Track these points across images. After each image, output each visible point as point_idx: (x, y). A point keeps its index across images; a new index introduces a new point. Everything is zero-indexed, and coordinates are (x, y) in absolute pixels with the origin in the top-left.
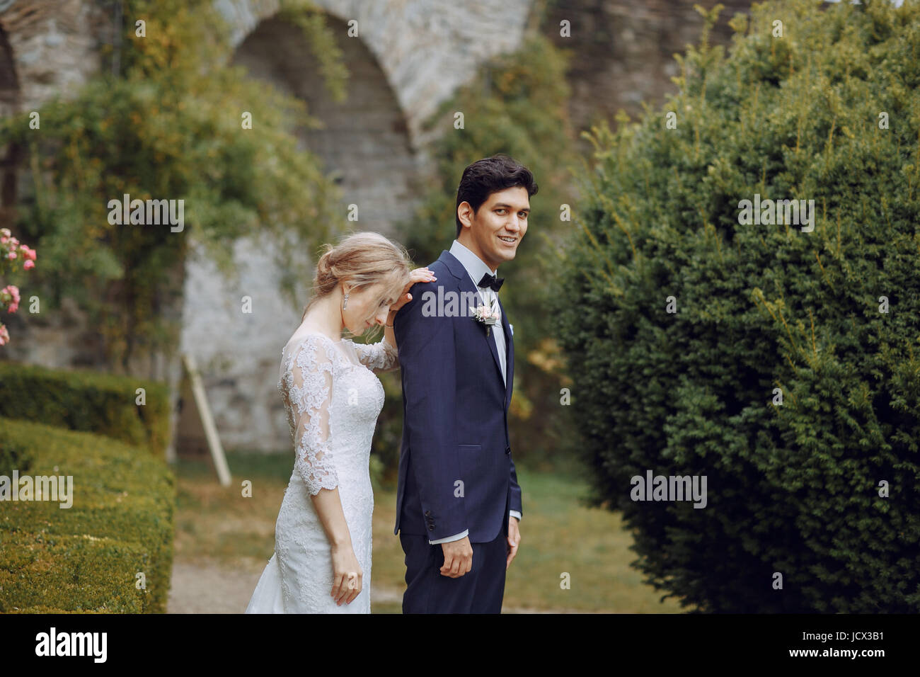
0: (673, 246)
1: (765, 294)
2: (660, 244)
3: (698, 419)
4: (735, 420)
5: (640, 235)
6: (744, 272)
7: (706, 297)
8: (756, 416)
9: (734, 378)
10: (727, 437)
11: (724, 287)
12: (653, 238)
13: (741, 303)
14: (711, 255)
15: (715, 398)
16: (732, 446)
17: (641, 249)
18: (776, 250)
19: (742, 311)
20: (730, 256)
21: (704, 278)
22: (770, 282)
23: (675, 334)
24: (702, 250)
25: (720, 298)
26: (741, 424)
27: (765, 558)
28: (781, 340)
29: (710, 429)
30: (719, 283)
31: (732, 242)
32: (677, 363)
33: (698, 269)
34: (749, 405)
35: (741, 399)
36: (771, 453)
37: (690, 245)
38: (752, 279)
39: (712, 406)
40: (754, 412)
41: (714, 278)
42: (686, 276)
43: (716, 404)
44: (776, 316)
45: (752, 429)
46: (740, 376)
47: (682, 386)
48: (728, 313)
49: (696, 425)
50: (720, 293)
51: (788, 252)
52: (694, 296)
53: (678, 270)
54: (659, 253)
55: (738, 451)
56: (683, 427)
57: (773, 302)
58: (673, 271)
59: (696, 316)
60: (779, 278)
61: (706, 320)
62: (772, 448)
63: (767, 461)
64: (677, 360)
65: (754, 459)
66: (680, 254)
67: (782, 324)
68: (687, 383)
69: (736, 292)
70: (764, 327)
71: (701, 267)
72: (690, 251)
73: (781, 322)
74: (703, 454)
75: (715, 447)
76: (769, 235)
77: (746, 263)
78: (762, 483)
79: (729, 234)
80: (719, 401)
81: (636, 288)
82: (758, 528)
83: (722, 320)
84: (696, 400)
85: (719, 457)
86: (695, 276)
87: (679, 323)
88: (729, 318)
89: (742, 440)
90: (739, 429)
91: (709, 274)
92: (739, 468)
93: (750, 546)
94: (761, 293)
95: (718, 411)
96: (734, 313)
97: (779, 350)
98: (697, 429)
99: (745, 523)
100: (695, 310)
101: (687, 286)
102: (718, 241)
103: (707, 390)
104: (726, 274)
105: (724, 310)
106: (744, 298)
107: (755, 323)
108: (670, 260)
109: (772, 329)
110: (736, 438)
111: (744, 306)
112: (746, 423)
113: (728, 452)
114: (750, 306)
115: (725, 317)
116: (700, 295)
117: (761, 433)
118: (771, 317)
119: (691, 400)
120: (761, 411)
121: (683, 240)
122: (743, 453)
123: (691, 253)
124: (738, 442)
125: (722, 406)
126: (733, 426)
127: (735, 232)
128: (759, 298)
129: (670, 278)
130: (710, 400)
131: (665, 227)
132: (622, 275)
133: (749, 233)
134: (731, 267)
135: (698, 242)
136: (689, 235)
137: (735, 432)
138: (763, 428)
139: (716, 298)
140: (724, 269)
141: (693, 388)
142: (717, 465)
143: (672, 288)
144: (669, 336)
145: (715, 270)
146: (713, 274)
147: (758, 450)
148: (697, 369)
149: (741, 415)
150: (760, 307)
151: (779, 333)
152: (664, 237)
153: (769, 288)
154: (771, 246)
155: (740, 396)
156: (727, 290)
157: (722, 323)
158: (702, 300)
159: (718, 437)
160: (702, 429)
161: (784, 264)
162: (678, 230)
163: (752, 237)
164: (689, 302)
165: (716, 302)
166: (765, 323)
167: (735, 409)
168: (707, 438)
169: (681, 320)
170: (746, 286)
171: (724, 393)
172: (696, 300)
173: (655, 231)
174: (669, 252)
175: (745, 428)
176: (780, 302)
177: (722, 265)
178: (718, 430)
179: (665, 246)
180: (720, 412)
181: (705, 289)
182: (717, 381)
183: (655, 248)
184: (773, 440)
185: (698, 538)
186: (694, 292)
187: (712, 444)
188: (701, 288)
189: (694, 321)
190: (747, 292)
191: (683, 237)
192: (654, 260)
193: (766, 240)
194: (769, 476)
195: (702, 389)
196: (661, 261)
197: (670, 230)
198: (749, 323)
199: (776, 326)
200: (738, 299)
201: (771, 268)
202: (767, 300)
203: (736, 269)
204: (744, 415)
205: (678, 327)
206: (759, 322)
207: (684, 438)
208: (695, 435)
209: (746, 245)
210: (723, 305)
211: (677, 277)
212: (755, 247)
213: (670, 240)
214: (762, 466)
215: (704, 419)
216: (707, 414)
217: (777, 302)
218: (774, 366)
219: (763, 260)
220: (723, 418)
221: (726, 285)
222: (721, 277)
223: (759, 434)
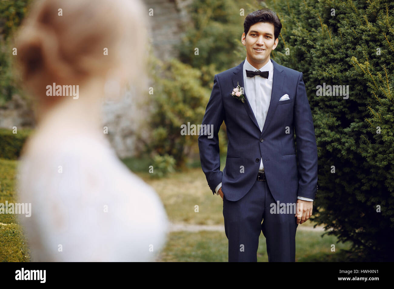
0: (305, 38)
1: (358, 60)
2: (298, 38)
3: (327, 131)
4: (346, 130)
5: (287, 34)
6: (345, 49)
7: (326, 65)
8: (358, 127)
9: (345, 107)
10: (343, 140)
11: (335, 58)
12: (294, 35)
13: (345, 66)
14: (326, 41)
15: (335, 119)
16: (346, 144)
17: (288, 42)
18: (362, 35)
19: (346, 70)
20: (337, 40)
21: (324, 54)
22: (360, 53)
23: (310, 86)
24: (321, 39)
25: (333, 64)
26: (350, 132)
27: (369, 204)
28: (369, 84)
29: (333, 136)
30: (332, 56)
31: (337, 33)
32: (313, 102)
33: (320, 49)
34: (354, 122)
35: (349, 118)
36: (368, 146)
37: (315, 37)
38: (350, 52)
39: (333, 123)
40: (357, 125)
41: (329, 54)
42: (313, 54)
43: (335, 122)
44: (365, 70)
45: (357, 134)
46: (348, 105)
47: (316, 114)
48: (338, 72)
49: (326, 135)
50: (333, 61)
51: (369, 36)
52: (319, 64)
53: (309, 51)
54: (298, 43)
55: (350, 147)
56: (319, 136)
57: (363, 63)
58: (306, 52)
59: (321, 75)
60: (365, 50)
61: (326, 77)
62: (369, 144)
63: (367, 151)
64: (313, 100)
65: (359, 150)
66: (309, 42)
67: (369, 75)
68: (319, 112)
69: (342, 60)
70: (359, 78)
71: (322, 48)
72: (315, 40)
73: (368, 74)
74: (331, 150)
75: (337, 146)
76: (358, 27)
77: (346, 44)
78: (364, 163)
79: (335, 30)
80: (337, 120)
81: (287, 63)
82: (364, 188)
83: (335, 76)
84: (324, 121)
85: (340, 151)
86: (318, 54)
87: (311, 80)
88: (339, 75)
89: (352, 141)
90: (350, 135)
91: (326, 51)
92: (351, 156)
93: (361, 198)
94: (356, 59)
95: (337, 126)
96: (341, 71)
97: (369, 90)
98: (327, 137)
99: (357, 186)
100: (320, 72)
101: (315, 59)
102: (329, 32)
103: (330, 115)
104: (335, 51)
105: (336, 70)
106: (347, 63)
107: (354, 76)
108: (304, 46)
109: (363, 78)
110: (349, 140)
111: (346, 67)
112: (353, 131)
113: (345, 148)
114: (350, 66)
115: (337, 74)
116: (322, 63)
117: (362, 136)
118: (362, 72)
119: (322, 122)
120: (361, 124)
121: (310, 35)
122: (353, 148)
123: (315, 41)
124: (350, 142)
125: (339, 123)
126: (346, 134)
127: (338, 27)
128: (355, 62)
129: (305, 56)
130: (332, 120)
131: (300, 28)
132: (279, 57)
133: (346, 27)
134: (338, 47)
135: (319, 34)
136: (313, 32)
137: (347, 136)
138: (363, 133)
139: (331, 64)
140: (334, 48)
141: (322, 115)
142: (339, 156)
143: (307, 61)
144: (307, 87)
145: (329, 49)
146: (328, 51)
147: (361, 146)
148: (324, 104)
149: (350, 127)
150: (356, 67)
151: (367, 80)
152: (300, 34)
153: (360, 56)
154: (359, 33)
155: (349, 117)
156: (337, 59)
157: (336, 78)
158: (323, 66)
159: (338, 140)
160: (329, 136)
161: (367, 42)
162: (307, 29)
163: (348, 29)
164: (316, 67)
165: (331, 66)
166: (359, 75)
167: (346, 123)
168: (332, 141)
169: (313, 78)
170: (347, 56)
171: (340, 116)
172: (320, 66)
173: (294, 31)
174: (303, 42)
175: (353, 133)
176: (367, 63)
177: (332, 46)
178: (338, 136)
179: (301, 39)
180: (338, 126)
181: (324, 60)
182: (335, 110)
183: (296, 40)
184: (369, 140)
185: (331, 195)
186: (318, 62)
187: (335, 144)
188: (322, 60)
189: (320, 78)
190: (348, 59)
191: (310, 33)
192: (296, 47)
193: (356, 30)
194: (368, 160)
195: (327, 115)
196: (299, 47)
197: (303, 30)
198: (350, 76)
199: (366, 76)
200: (343, 64)
201: (360, 45)
202: (360, 63)
203: (341, 48)
204: (352, 127)
205: (311, 82)
206: (356, 75)
207: (320, 142)
208: (326, 140)
209: (345, 34)
210: (335, 68)
211: (309, 55)
212: (350, 34)
213: (303, 35)
214: (364, 154)
215: (330, 131)
216: (331, 128)
217: (365, 63)
218: (366, 99)
219: (355, 41)
220: (340, 129)
221: (336, 56)
222: (333, 53)
223: (361, 136)
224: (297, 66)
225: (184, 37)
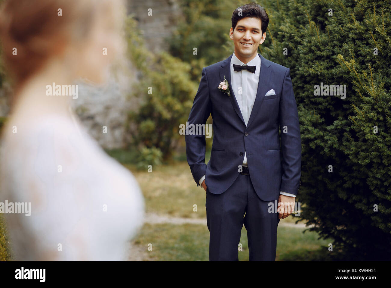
0: (293, 35)
1: (344, 57)
2: (286, 34)
3: (310, 128)
4: (329, 128)
5: (275, 30)
6: (332, 46)
7: (312, 61)
8: (342, 125)
9: (330, 104)
10: (326, 138)
11: (321, 55)
12: (282, 32)
13: (331, 63)
14: (314, 38)
15: (319, 116)
16: (329, 142)
17: (276, 38)
18: (349, 33)
19: (332, 67)
20: (324, 38)
21: (311, 51)
22: (347, 50)
23: (296, 82)
24: (309, 36)
25: (320, 61)
26: (333, 129)
27: (350, 201)
28: (354, 82)
29: (317, 133)
30: (319, 53)
31: (325, 30)
32: (298, 98)
33: (307, 46)
34: (337, 119)
35: (334, 115)
36: (351, 144)
37: (302, 33)
38: (336, 49)
39: (317, 120)
40: (340, 123)
41: (316, 51)
42: (300, 50)
43: (319, 119)
44: (351, 68)
45: (340, 133)
46: (332, 103)
47: (301, 111)
48: (324, 69)
49: (309, 132)
50: (319, 58)
51: (356, 34)
52: (306, 61)
53: (296, 48)
54: (286, 39)
55: (333, 145)
56: (303, 133)
57: (349, 61)
58: (294, 48)
59: (307, 72)
60: (352, 48)
61: (312, 73)
62: (352, 142)
63: (350, 149)
64: (298, 96)
65: (342, 148)
66: (297, 38)
67: (354, 73)
68: (303, 109)
69: (328, 57)
70: (345, 76)
71: (309, 45)
72: (302, 37)
73: (354, 72)
74: (314, 147)
75: (320, 143)
76: (345, 25)
77: (333, 41)
78: (347, 161)
79: (323, 27)
80: (321, 117)
81: (274, 58)
82: (346, 186)
83: (321, 73)
84: (308, 118)
85: (322, 148)
86: (305, 50)
87: (298, 76)
88: (325, 72)
89: (334, 139)
90: (332, 132)
91: (313, 48)
92: (334, 154)
93: (342, 195)
94: (342, 57)
95: (320, 123)
96: (327, 69)
97: (353, 88)
98: (310, 134)
99: (339, 183)
100: (306, 68)
101: (302, 55)
102: (317, 30)
103: (314, 112)
104: (322, 48)
105: (322, 67)
106: (333, 60)
107: (339, 73)
108: (292, 42)
109: (349, 76)
110: (331, 138)
111: (333, 64)
112: (336, 129)
113: (328, 146)
114: (336, 64)
115: (323, 71)
116: (309, 60)
118: (348, 70)
119: (306, 118)
120: (344, 122)
121: (298, 31)
122: (335, 146)
123: (303, 38)
124: (332, 140)
125: (323, 120)
126: (329, 131)
127: (326, 25)
128: (341, 59)
129: (292, 52)
130: (316, 117)
131: (288, 25)
132: (267, 52)
133: (334, 25)
134: (325, 44)
135: (306, 31)
136: (301, 28)
137: (330, 134)
138: (346, 131)
139: (317, 61)
140: (321, 45)
141: (306, 111)
142: (322, 153)
143: (294, 58)
145: (316, 46)
146: (315, 48)
147: (344, 143)
148: (309, 101)
149: (333, 125)
150: (342, 64)
151: (352, 78)
152: (287, 30)
153: (346, 54)
154: (346, 31)
155: (333, 114)
156: (323, 56)
157: (322, 75)
158: (310, 63)
159: (322, 138)
160: (313, 133)
161: (354, 40)
162: (295, 26)
163: (335, 27)
164: (303, 64)
165: (317, 63)
166: (345, 73)
167: (330, 121)
168: (315, 139)
169: (299, 74)
170: (334, 53)
171: (324, 113)
172: (307, 63)
173: (282, 27)
174: (291, 38)
175: (336, 131)
176: (353, 61)
177: (320, 43)
178: (321, 133)
179: (289, 35)
180: (322, 123)
181: (311, 57)
182: (320, 106)
183: (284, 36)
184: (352, 137)
185: (314, 191)
186: (305, 58)
187: (318, 141)
188: (309, 56)
189: (306, 74)
190: (334, 57)
191: (298, 29)
192: (283, 43)
193: (343, 28)
194: (351, 158)
195: (311, 112)
196: (287, 43)
197: (291, 26)
198: (336, 73)
199: (351, 74)
200: (329, 61)
201: (347, 43)
202: (346, 60)
203: (328, 45)
204: (335, 125)
205: (298, 78)
206: (341, 72)
207: (304, 139)
208: (309, 137)
209: (332, 31)
210: (321, 65)
211: (296, 51)
212: (337, 32)
213: (291, 32)
214: (346, 152)
215: (313, 128)
216: (315, 125)
217: (351, 61)
218: (351, 97)
219: (342, 39)
220: (324, 127)
221: (322, 53)
222: (319, 50)
223: (344, 134)
224: (284, 62)
225: (175, 30)
